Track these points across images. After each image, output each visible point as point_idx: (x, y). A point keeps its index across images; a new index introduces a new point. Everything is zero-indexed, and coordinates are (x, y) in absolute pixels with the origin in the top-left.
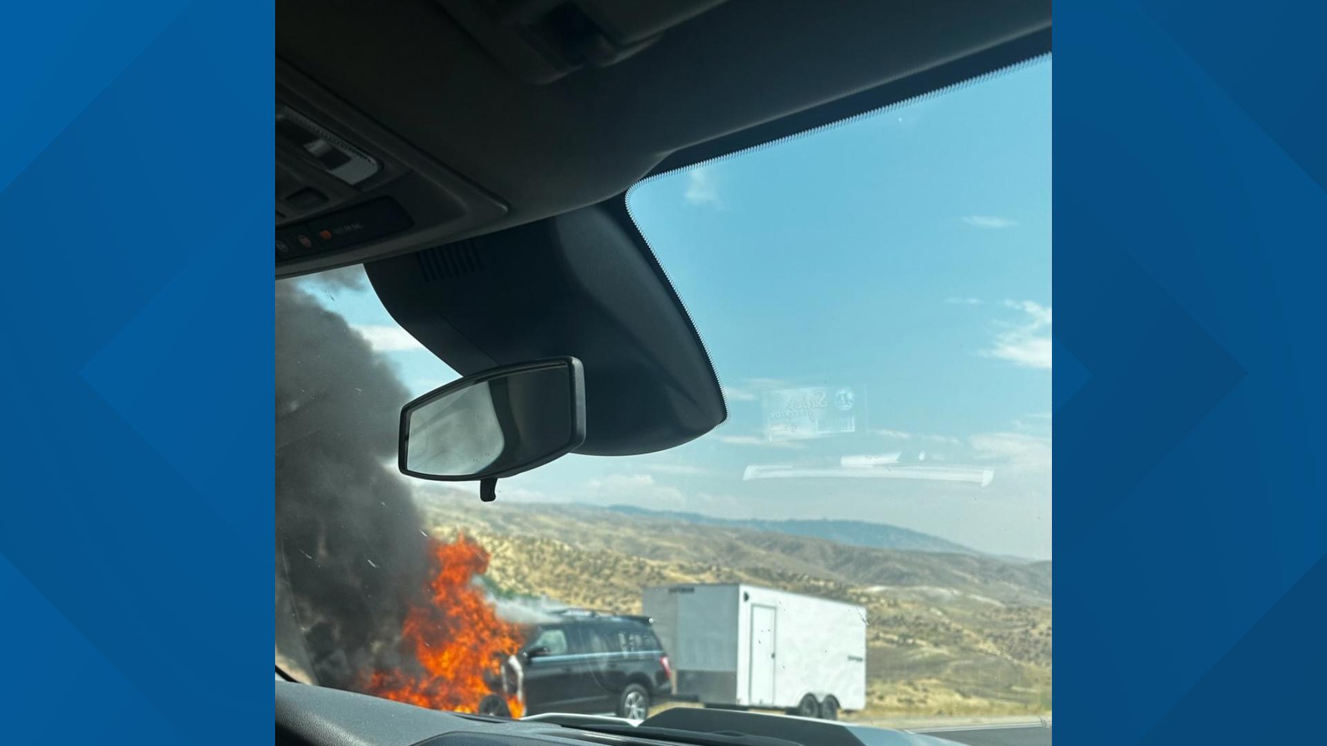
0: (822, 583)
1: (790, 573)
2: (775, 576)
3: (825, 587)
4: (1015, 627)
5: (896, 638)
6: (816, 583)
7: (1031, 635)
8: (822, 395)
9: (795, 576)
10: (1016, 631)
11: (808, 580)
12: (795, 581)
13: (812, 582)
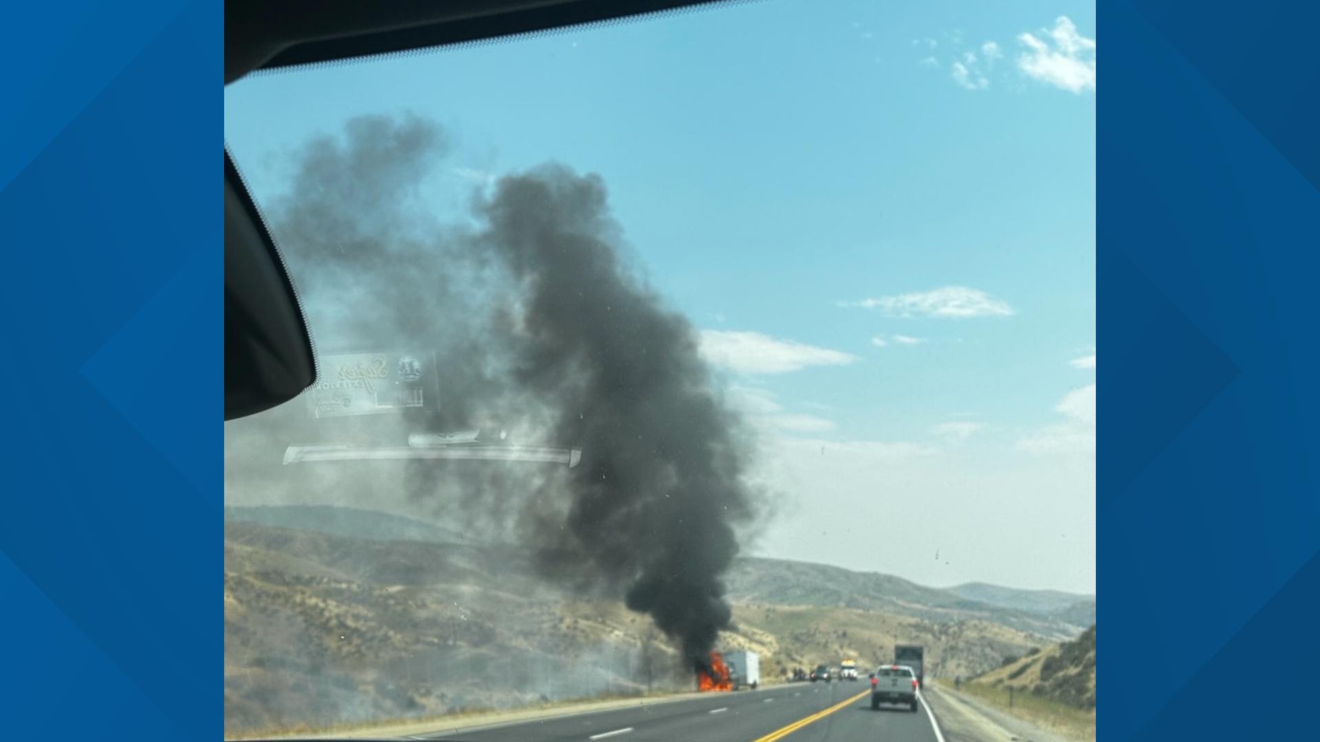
0: (344, 586)
1: (307, 576)
2: (287, 578)
3: (349, 589)
4: (543, 622)
5: (436, 640)
6: (338, 586)
7: (559, 629)
8: (381, 363)
9: (312, 579)
10: (546, 626)
11: (328, 583)
12: (314, 585)
13: (333, 585)
